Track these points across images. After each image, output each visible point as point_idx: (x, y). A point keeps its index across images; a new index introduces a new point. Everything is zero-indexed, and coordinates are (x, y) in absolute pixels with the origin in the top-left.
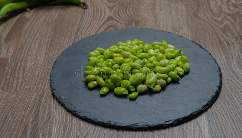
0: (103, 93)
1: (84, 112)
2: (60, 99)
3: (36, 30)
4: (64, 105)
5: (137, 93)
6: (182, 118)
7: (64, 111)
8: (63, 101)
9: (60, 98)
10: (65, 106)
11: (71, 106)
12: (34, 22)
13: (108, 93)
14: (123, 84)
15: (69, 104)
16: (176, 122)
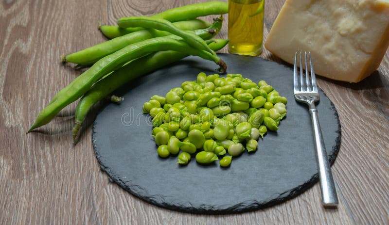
0: (183, 162)
1: (163, 197)
2: (120, 182)
3: (47, 75)
4: (129, 189)
5: (230, 157)
6: (301, 186)
7: (131, 199)
8: (127, 184)
9: (120, 180)
10: (131, 191)
11: (139, 190)
12: (39, 60)
13: (189, 161)
14: (207, 147)
15: (137, 188)
16: (294, 192)
